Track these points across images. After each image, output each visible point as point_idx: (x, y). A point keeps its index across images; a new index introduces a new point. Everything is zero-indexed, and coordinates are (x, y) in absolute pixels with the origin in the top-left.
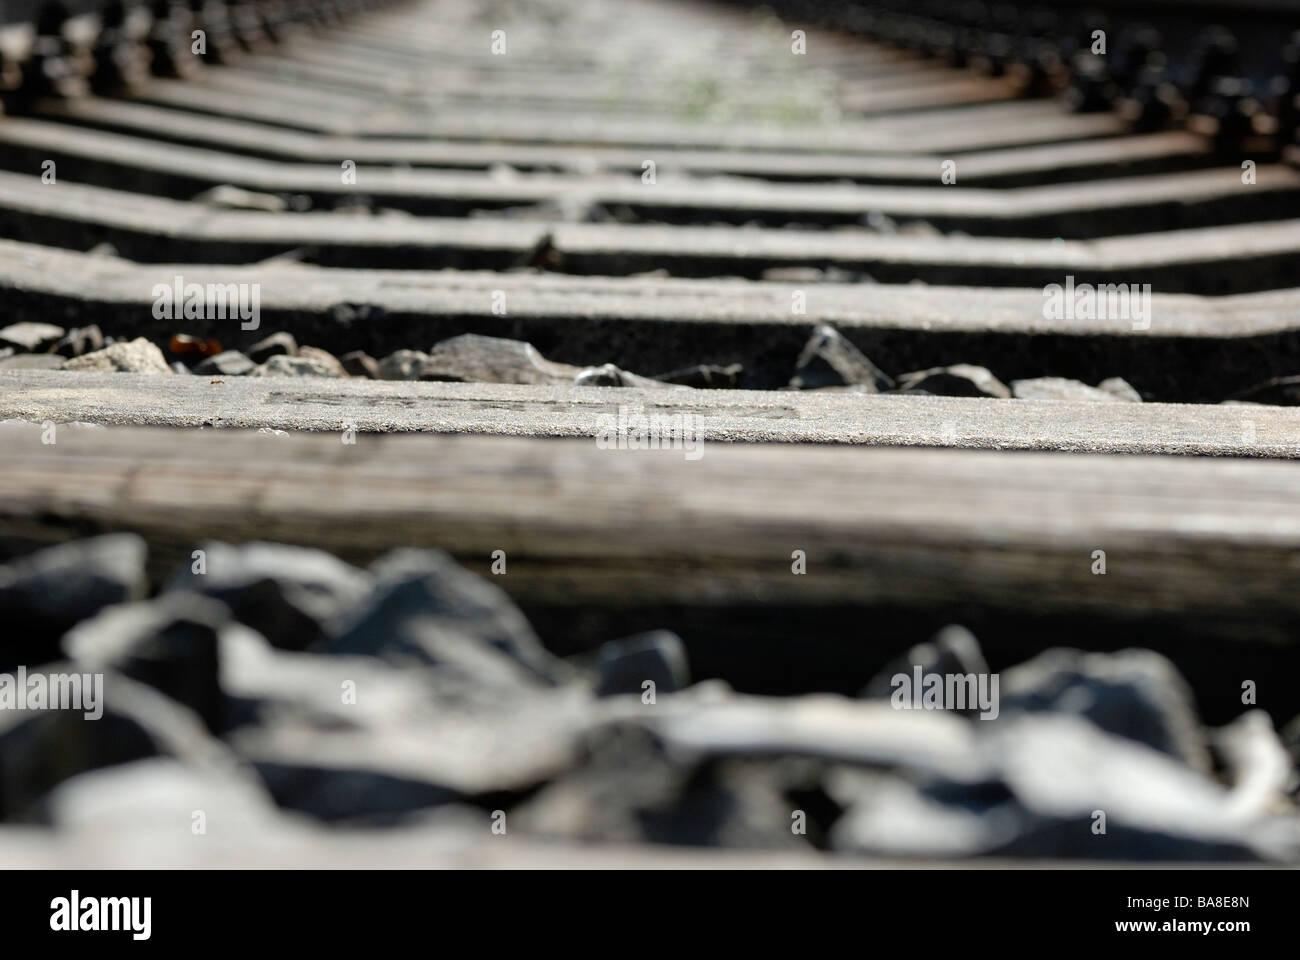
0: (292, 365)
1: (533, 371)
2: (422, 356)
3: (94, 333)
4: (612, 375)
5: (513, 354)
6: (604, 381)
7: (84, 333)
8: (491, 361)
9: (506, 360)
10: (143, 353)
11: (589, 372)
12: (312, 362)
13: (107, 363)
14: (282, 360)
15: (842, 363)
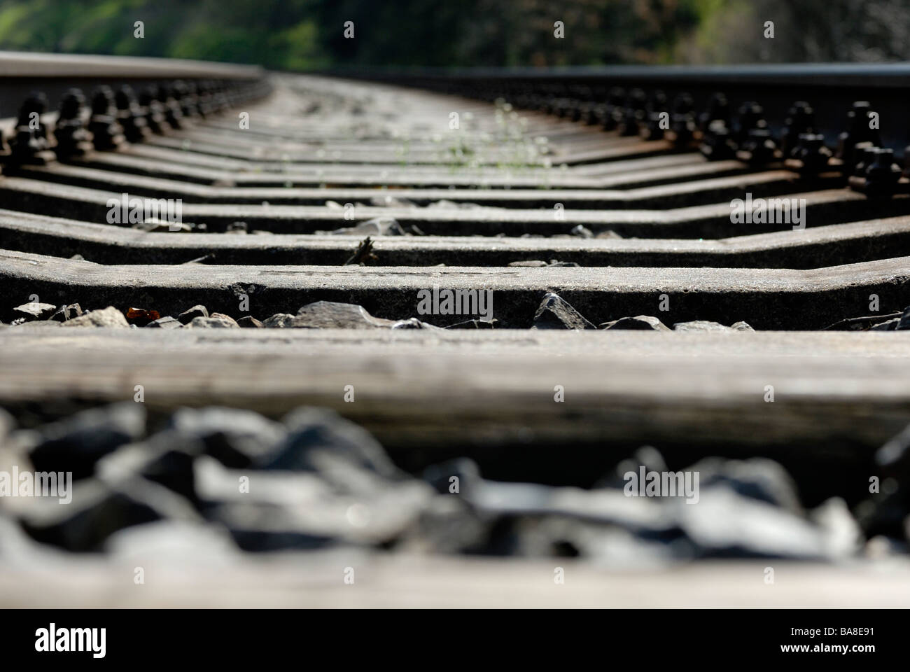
0: (208, 322)
1: (364, 323)
2: (291, 316)
3: (77, 306)
4: (416, 324)
5: (350, 312)
6: (411, 327)
7: (70, 307)
8: (337, 317)
9: (346, 317)
10: (112, 316)
11: (401, 323)
12: (221, 320)
13: (90, 322)
14: (202, 319)
15: (563, 316)
